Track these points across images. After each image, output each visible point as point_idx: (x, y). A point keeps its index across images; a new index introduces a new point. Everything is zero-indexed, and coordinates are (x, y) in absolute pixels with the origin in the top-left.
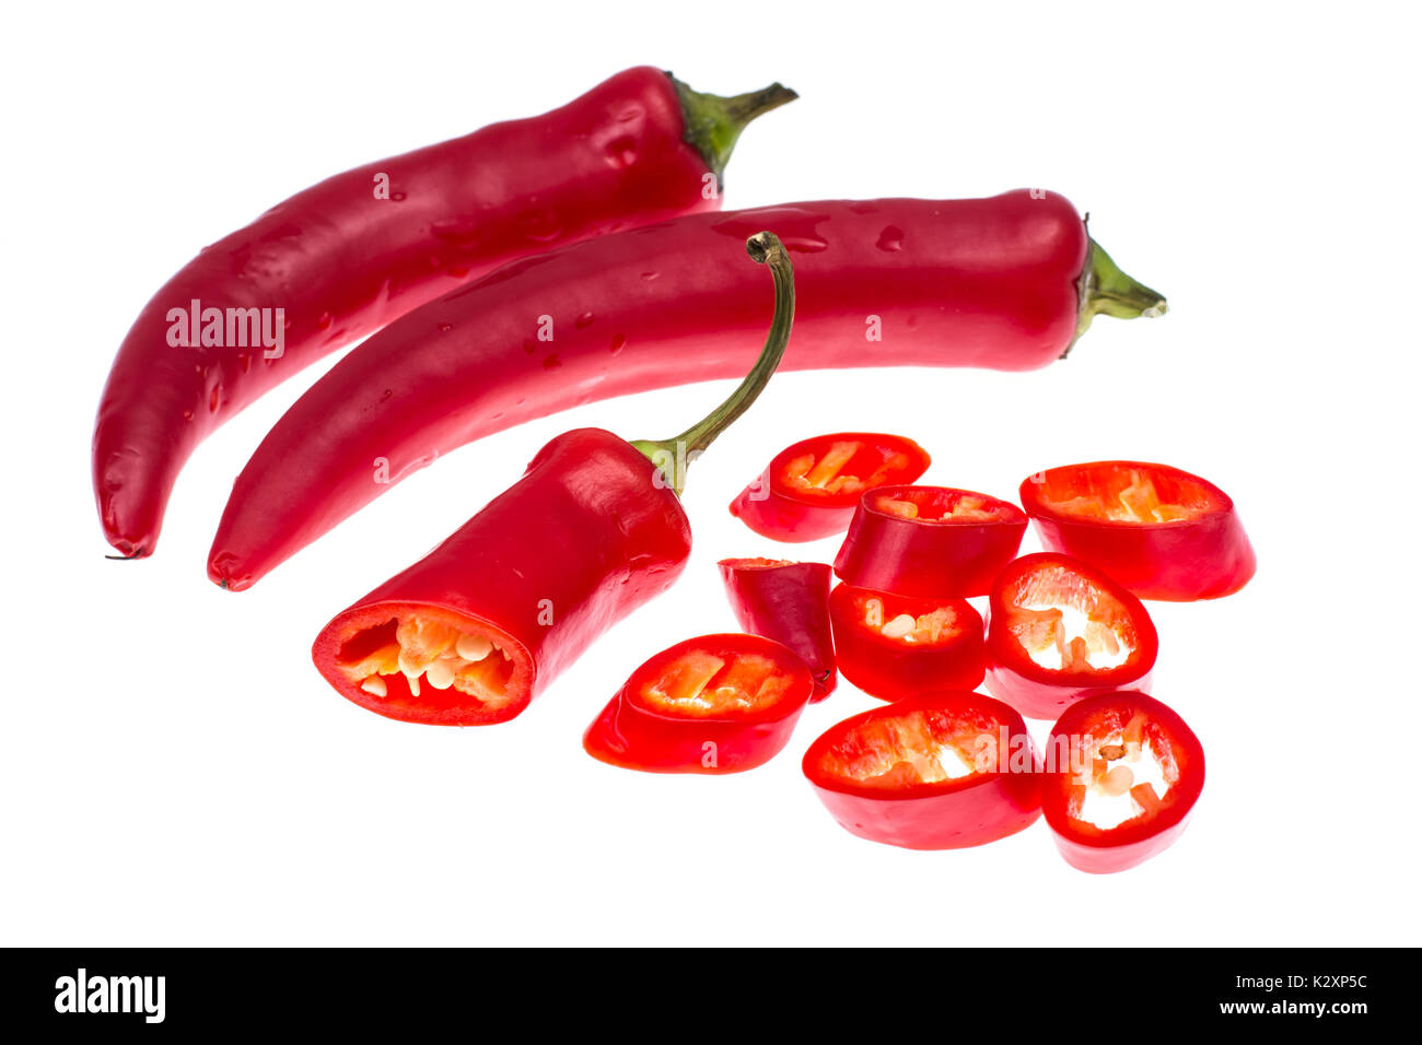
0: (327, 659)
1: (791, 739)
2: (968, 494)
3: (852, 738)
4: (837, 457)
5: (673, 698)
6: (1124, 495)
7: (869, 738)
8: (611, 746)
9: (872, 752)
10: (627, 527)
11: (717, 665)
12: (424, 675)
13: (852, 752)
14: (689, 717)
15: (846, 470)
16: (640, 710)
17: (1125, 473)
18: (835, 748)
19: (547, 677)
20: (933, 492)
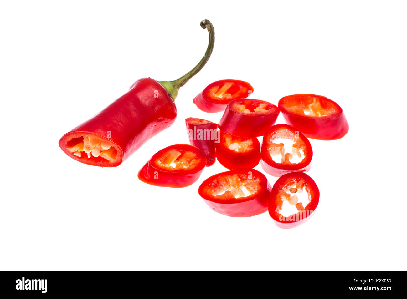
0: (63, 146)
1: (199, 178)
2: (263, 102)
3: (215, 181)
4: (226, 87)
5: (164, 164)
6: (310, 105)
7: (220, 181)
8: (145, 177)
9: (221, 185)
10: (156, 110)
11: (179, 154)
12: (91, 153)
13: (215, 185)
14: (168, 171)
15: (228, 91)
16: (154, 167)
17: (312, 98)
18: (210, 184)
19: (128, 155)
20: (252, 101)
